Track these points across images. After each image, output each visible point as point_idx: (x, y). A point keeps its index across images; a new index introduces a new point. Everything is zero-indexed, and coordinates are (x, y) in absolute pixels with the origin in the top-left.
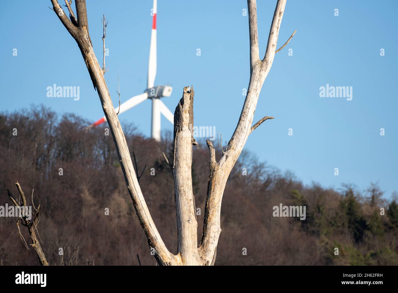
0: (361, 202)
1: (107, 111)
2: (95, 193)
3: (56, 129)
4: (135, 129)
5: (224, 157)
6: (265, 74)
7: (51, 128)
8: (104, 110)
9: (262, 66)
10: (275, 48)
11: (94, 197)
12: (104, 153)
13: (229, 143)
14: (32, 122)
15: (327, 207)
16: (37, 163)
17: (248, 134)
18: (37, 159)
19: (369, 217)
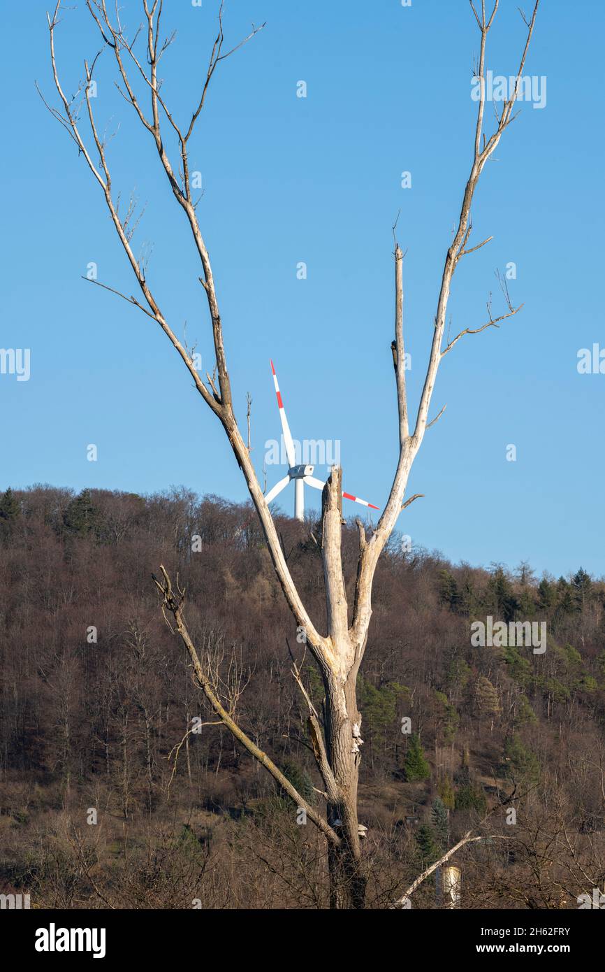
0: (510, 581)
1: (253, 491)
2: (239, 575)
3: (197, 511)
4: (279, 509)
5: (374, 536)
6: (415, 451)
7: (192, 509)
8: (250, 490)
9: (411, 443)
10: (425, 423)
11: (237, 579)
12: (247, 534)
13: (379, 522)
14: (172, 504)
15: (476, 586)
16: (178, 546)
17: (398, 513)
18: (178, 542)
19: (519, 596)
